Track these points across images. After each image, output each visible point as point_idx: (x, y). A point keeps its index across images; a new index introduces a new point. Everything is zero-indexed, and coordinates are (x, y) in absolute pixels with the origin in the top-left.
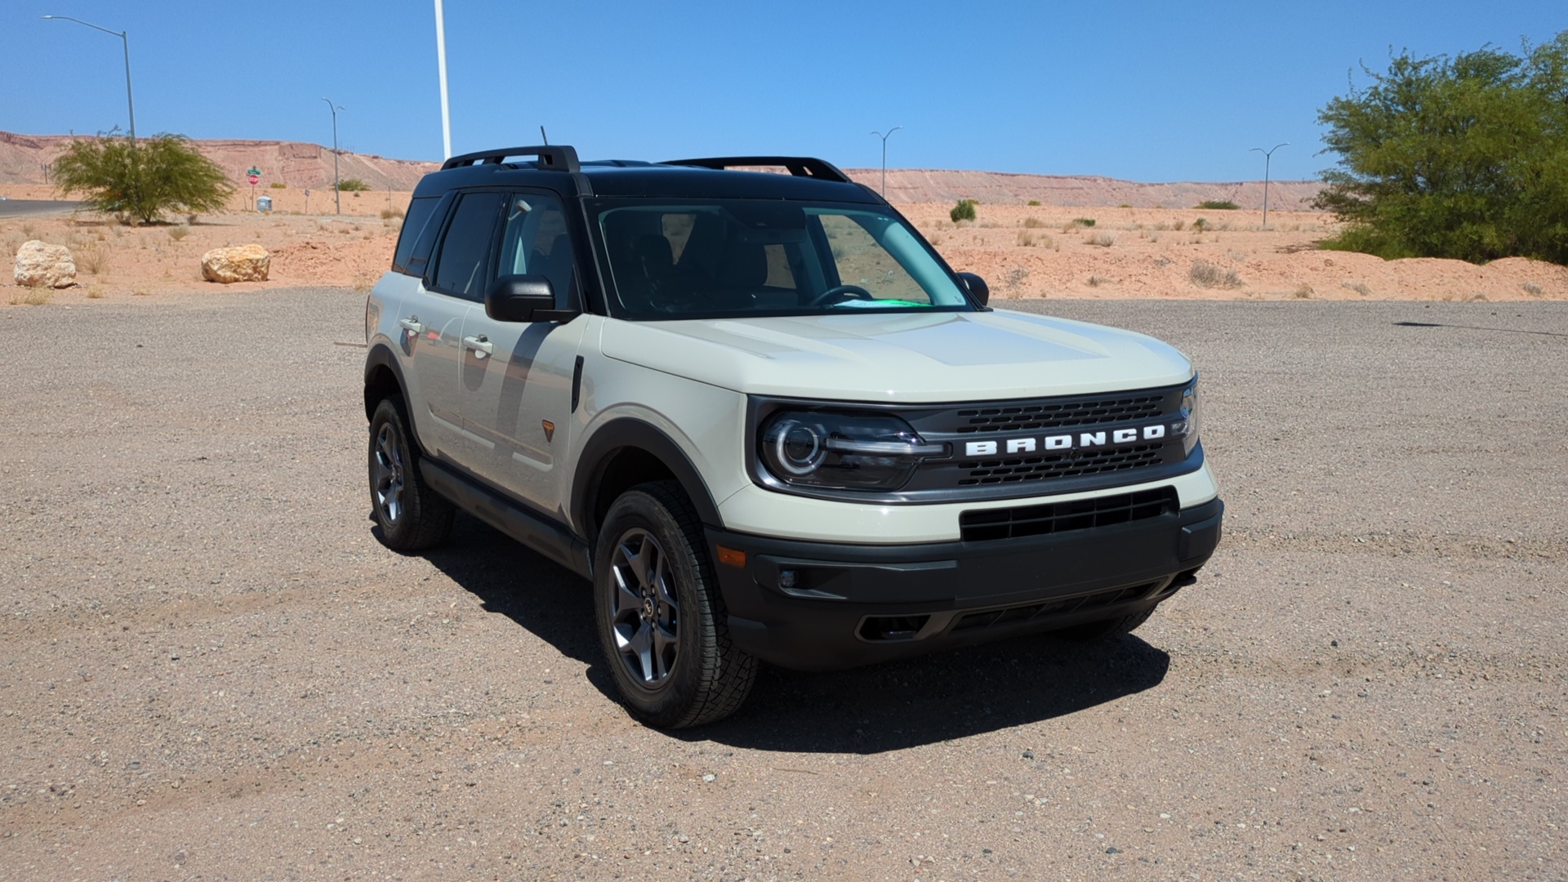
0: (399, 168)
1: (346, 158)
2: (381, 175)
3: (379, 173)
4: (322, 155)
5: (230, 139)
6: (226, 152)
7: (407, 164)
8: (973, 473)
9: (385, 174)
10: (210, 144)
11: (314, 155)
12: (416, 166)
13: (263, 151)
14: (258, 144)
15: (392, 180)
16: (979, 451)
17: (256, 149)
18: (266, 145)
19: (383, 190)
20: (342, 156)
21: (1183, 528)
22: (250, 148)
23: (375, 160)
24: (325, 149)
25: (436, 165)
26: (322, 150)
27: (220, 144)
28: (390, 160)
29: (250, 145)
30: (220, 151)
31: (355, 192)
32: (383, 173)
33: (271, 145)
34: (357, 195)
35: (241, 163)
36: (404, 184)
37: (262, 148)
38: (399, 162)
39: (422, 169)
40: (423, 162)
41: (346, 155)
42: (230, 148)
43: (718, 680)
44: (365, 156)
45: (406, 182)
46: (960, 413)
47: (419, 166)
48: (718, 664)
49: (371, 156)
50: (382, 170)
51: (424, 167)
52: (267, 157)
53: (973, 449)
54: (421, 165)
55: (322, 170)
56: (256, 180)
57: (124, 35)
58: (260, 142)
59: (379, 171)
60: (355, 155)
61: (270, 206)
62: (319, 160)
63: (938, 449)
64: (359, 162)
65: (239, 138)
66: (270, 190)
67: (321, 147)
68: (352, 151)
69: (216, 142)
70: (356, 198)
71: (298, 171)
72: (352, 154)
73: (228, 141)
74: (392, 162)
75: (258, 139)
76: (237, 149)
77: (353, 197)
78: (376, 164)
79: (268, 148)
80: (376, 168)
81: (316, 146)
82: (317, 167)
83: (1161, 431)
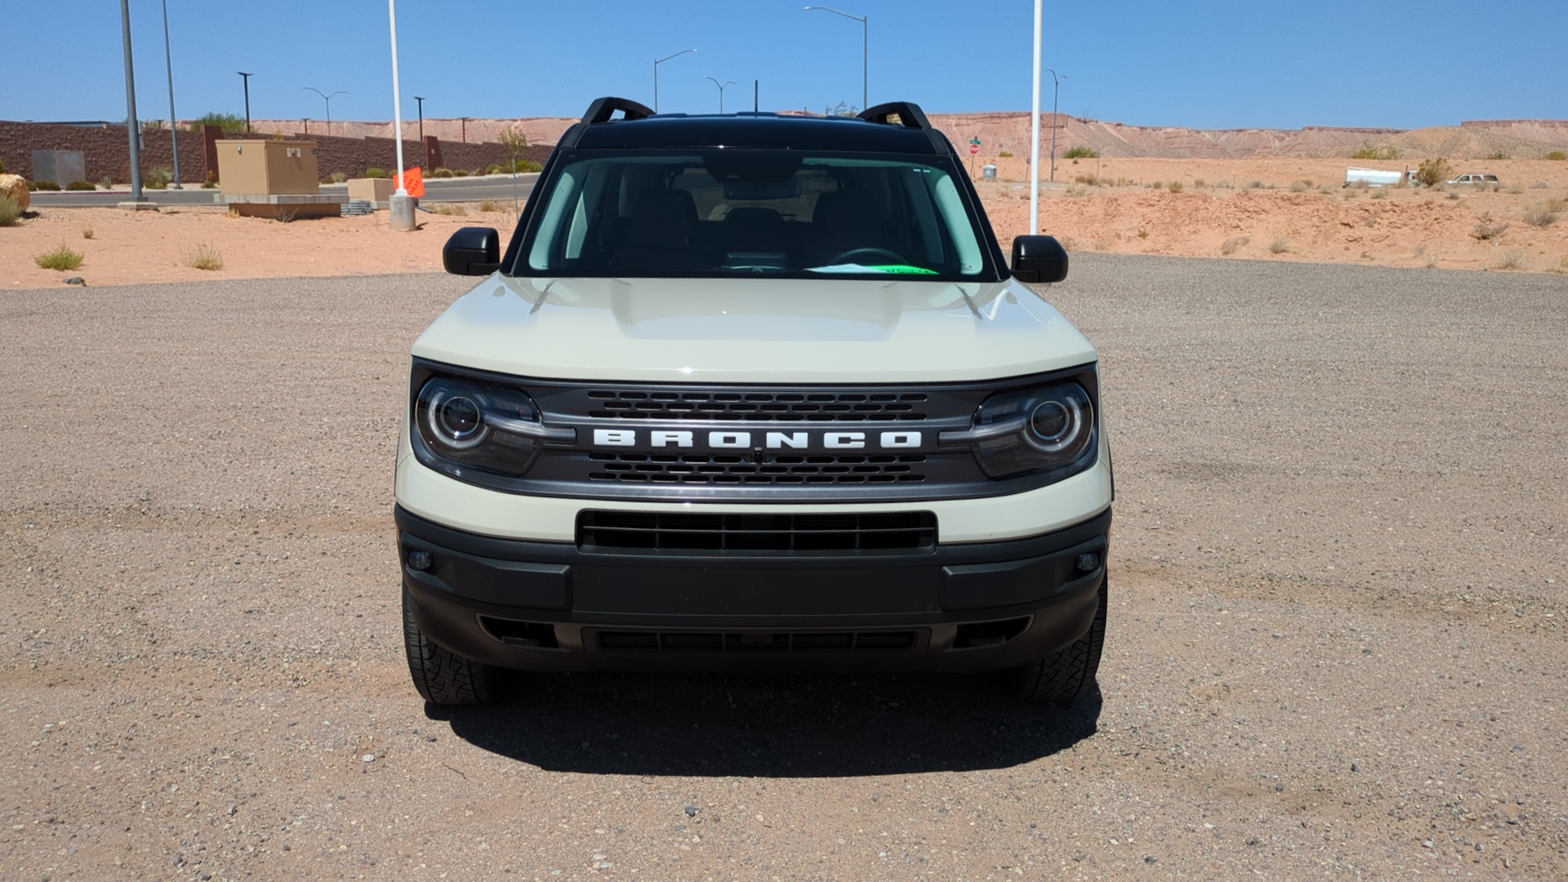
0: (1141, 135)
1: (1091, 127)
2: (1123, 143)
3: (1120, 140)
4: (1069, 124)
5: (988, 112)
6: (983, 124)
7: (1149, 130)
8: (608, 466)
9: (1126, 141)
10: (970, 117)
11: (1061, 124)
12: (1157, 132)
13: (1016, 122)
14: (1011, 116)
15: (1132, 147)
16: (610, 440)
17: (1010, 121)
18: (1017, 116)
19: (1123, 157)
20: (1087, 124)
21: (945, 568)
22: (1005, 120)
23: (1119, 128)
24: (1072, 118)
25: (1178, 130)
26: (1069, 119)
27: (978, 117)
28: (1133, 127)
29: (1004, 117)
30: (978, 124)
31: (1075, 159)
32: (1123, 140)
33: (1023, 116)
34: (1076, 163)
35: (995, 134)
36: (1144, 150)
37: (1015, 120)
38: (1142, 128)
39: (1163, 135)
40: (1166, 128)
41: (1091, 123)
42: (987, 120)
43: (429, 659)
44: (1109, 123)
45: (1147, 149)
46: (591, 394)
47: (1161, 132)
48: (424, 642)
49: (1115, 123)
50: (1124, 137)
51: (1166, 133)
52: (1019, 128)
53: (601, 437)
54: (1164, 130)
55: (1067, 139)
56: (976, 149)
57: (865, 21)
58: (1014, 114)
59: (1121, 138)
60: (1099, 123)
61: (995, 174)
62: (1065, 129)
63: (571, 434)
64: (1103, 130)
65: (995, 111)
66: (998, 158)
67: (1069, 116)
68: (1097, 119)
69: (975, 115)
70: (1075, 165)
71: (1046, 140)
72: (1097, 122)
73: (986, 114)
74: (1135, 128)
75: (1011, 111)
76: (994, 121)
77: (1072, 164)
78: (1118, 131)
79: (1020, 119)
80: (1118, 136)
81: (1064, 116)
82: (1063, 136)
83: (914, 439)
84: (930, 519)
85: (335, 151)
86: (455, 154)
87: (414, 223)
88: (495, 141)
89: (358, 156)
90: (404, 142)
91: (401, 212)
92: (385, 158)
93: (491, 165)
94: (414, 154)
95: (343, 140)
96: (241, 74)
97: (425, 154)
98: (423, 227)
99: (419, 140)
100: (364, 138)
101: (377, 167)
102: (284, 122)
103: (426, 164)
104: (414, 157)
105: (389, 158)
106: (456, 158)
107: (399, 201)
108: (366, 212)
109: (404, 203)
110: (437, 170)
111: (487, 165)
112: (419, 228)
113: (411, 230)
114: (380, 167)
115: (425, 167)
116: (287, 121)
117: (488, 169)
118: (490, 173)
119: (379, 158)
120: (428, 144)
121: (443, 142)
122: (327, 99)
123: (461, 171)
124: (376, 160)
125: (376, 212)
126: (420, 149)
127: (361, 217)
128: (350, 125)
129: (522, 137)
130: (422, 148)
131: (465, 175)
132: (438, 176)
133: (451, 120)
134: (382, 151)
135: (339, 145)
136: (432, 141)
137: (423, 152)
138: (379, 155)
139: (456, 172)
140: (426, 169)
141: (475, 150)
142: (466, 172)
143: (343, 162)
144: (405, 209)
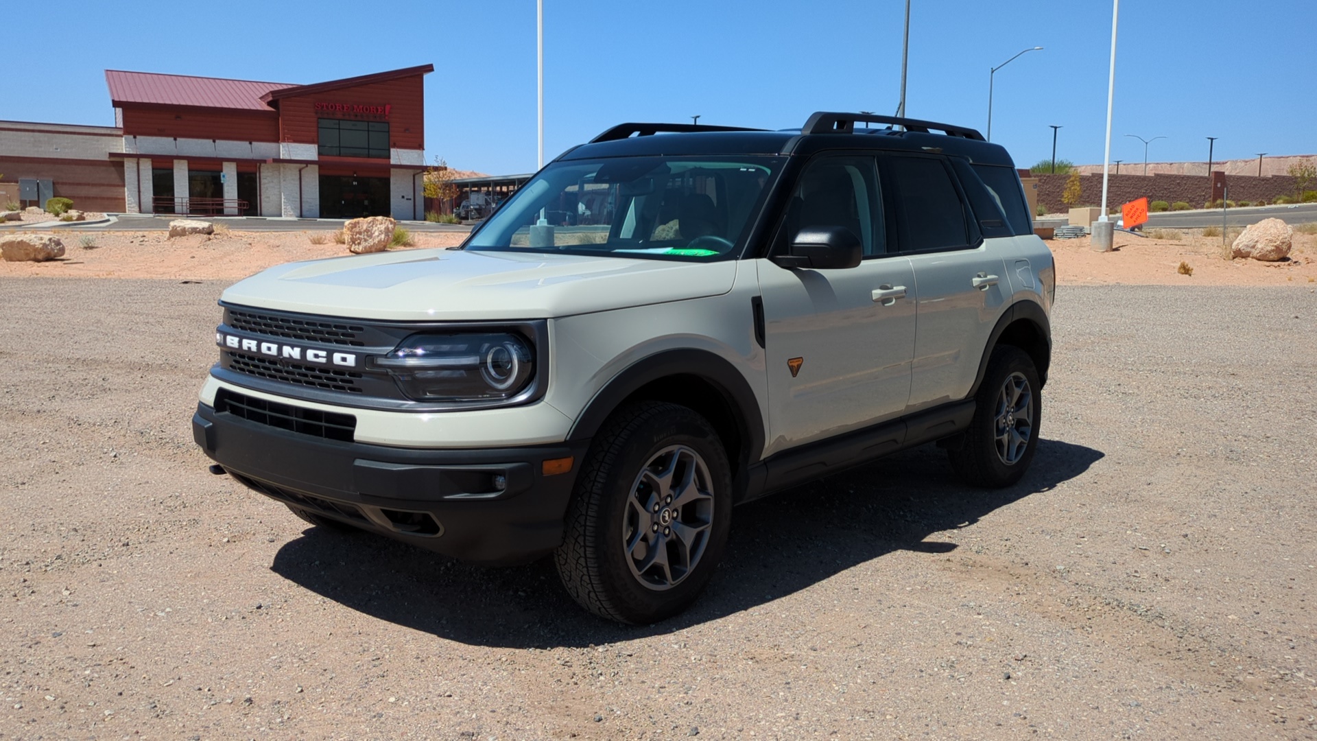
8: (234, 361)
16: (231, 343)
21: (357, 460)
53: (229, 341)
83: (351, 360)
84: (351, 421)
85: (1126, 187)
86: (1242, 187)
87: (1111, 245)
88: (1285, 174)
89: (1146, 190)
90: (1109, 176)
91: (1099, 235)
92: (1170, 192)
93: (1278, 196)
94: (1199, 188)
95: (1133, 177)
96: (1052, 127)
97: (1210, 188)
98: (1121, 248)
99: (1207, 175)
100: (1153, 175)
101: (1162, 200)
102: (1133, 165)
103: (1210, 197)
104: (1200, 190)
105: (1175, 191)
106: (1242, 190)
107: (1100, 226)
108: (1078, 236)
109: (1103, 228)
110: (1219, 201)
111: (1274, 196)
112: (1117, 249)
113: (1107, 251)
114: (1165, 200)
115: (1209, 199)
116: (1135, 164)
117: (1273, 200)
118: (1275, 203)
119: (1165, 192)
120: (1215, 178)
121: (1230, 177)
122: (1147, 143)
123: (1244, 202)
124: (1163, 194)
125: (1087, 236)
126: (1207, 183)
127: (1073, 239)
128: (1190, 166)
129: (1312, 170)
130: (1209, 182)
131: (1247, 205)
132: (1217, 207)
133: (1288, 157)
134: (1169, 186)
135: (1130, 182)
136: (1220, 176)
137: (1209, 186)
138: (1166, 189)
139: (1239, 203)
140: (1209, 201)
141: (1263, 183)
142: (1247, 202)
143: (1132, 196)
144: (1103, 233)
